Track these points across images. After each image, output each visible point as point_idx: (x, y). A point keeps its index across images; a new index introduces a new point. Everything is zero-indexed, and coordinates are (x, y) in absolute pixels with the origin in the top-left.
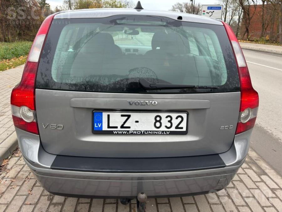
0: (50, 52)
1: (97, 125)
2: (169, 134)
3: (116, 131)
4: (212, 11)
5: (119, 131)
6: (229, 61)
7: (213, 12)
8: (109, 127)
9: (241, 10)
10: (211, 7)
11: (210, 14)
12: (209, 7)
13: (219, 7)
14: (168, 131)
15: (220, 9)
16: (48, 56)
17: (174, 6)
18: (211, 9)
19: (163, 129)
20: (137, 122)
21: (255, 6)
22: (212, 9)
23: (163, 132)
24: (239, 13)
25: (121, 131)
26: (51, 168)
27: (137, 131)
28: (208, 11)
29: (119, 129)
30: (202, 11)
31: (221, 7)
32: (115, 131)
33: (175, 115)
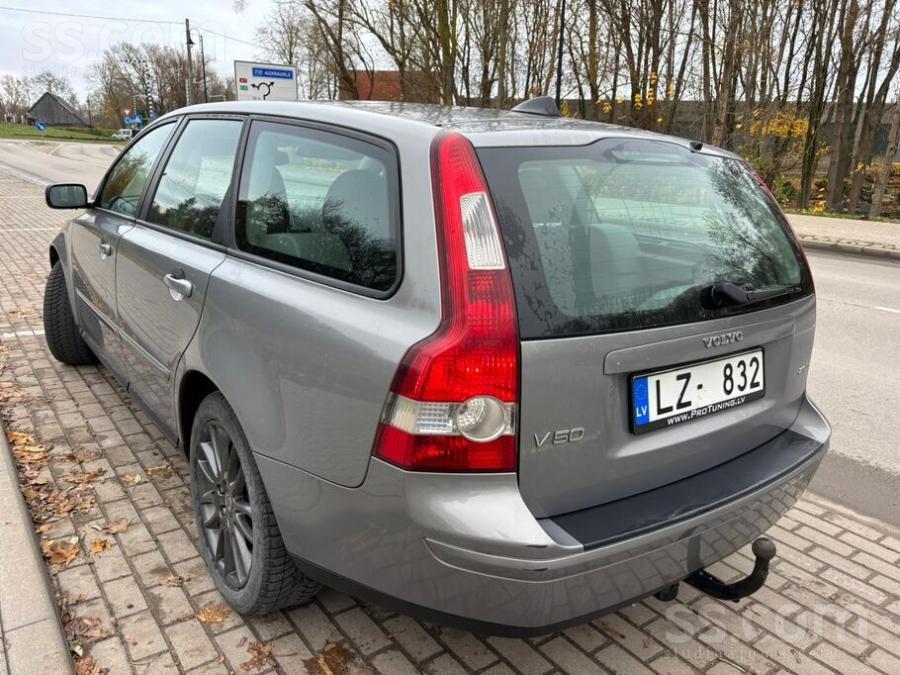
0: (524, 240)
1: (641, 412)
2: (745, 402)
3: (672, 417)
4: (268, 81)
5: (676, 416)
7: (272, 84)
8: (660, 411)
9: (332, 82)
10: (264, 70)
11: (264, 90)
12: (259, 69)
13: (287, 72)
14: (743, 397)
15: (291, 77)
16: (525, 250)
17: (110, 51)
18: (264, 75)
19: (736, 392)
20: (700, 386)
21: (371, 74)
22: (269, 76)
23: (736, 400)
24: (329, 91)
25: (678, 416)
26: (586, 549)
27: (701, 409)
28: (258, 81)
29: (676, 412)
30: (238, 80)
31: (291, 72)
32: (670, 418)
33: (747, 358)
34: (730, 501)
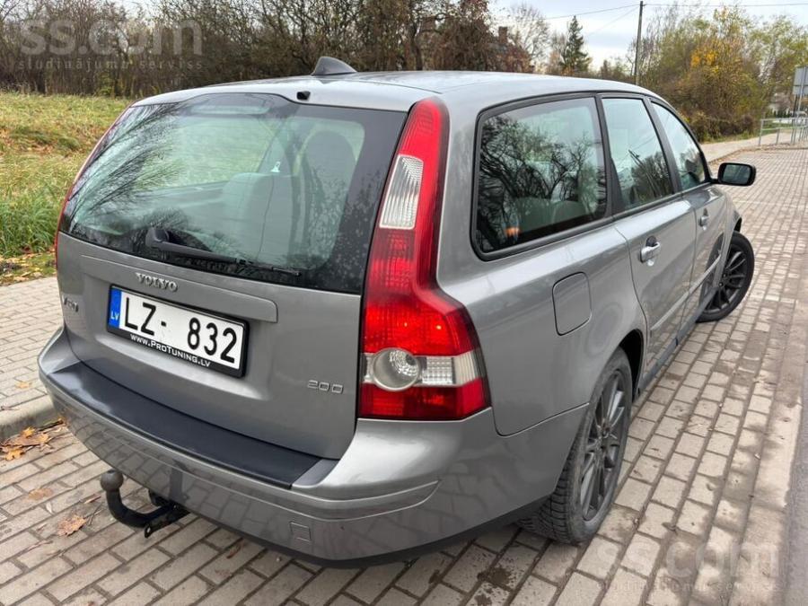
1: (114, 316)
2: (210, 368)
3: (135, 335)
5: (138, 336)
6: (355, 209)
8: (127, 323)
14: (208, 361)
19: (200, 352)
20: (163, 324)
23: (199, 358)
25: (141, 337)
27: (162, 344)
29: (139, 332)
32: (133, 334)
33: (222, 326)
34: (163, 444)
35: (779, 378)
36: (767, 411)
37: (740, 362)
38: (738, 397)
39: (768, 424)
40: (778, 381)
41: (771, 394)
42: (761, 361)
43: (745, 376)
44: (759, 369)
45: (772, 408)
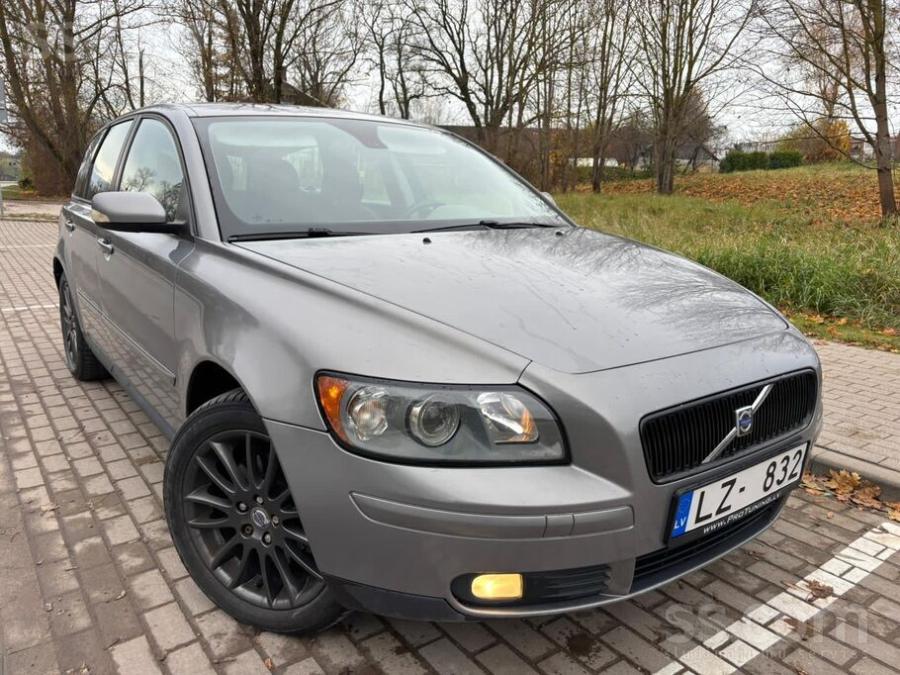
35: (26, 527)
36: (17, 474)
37: (98, 528)
38: (59, 475)
39: (10, 463)
40: (25, 521)
41: (25, 497)
42: (68, 546)
43: (73, 506)
44: (62, 529)
45: (14, 480)
